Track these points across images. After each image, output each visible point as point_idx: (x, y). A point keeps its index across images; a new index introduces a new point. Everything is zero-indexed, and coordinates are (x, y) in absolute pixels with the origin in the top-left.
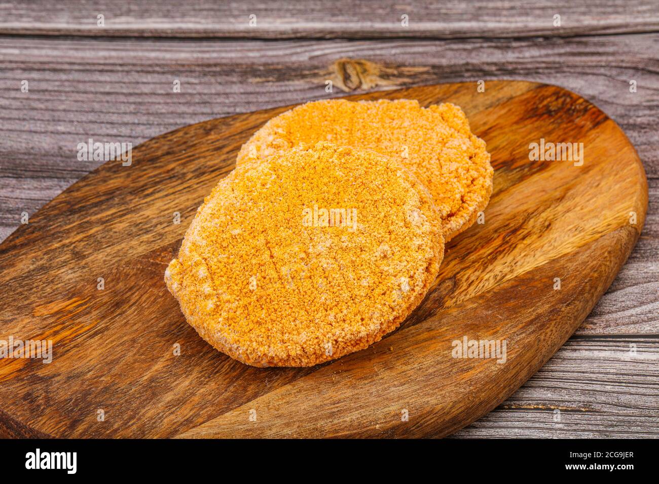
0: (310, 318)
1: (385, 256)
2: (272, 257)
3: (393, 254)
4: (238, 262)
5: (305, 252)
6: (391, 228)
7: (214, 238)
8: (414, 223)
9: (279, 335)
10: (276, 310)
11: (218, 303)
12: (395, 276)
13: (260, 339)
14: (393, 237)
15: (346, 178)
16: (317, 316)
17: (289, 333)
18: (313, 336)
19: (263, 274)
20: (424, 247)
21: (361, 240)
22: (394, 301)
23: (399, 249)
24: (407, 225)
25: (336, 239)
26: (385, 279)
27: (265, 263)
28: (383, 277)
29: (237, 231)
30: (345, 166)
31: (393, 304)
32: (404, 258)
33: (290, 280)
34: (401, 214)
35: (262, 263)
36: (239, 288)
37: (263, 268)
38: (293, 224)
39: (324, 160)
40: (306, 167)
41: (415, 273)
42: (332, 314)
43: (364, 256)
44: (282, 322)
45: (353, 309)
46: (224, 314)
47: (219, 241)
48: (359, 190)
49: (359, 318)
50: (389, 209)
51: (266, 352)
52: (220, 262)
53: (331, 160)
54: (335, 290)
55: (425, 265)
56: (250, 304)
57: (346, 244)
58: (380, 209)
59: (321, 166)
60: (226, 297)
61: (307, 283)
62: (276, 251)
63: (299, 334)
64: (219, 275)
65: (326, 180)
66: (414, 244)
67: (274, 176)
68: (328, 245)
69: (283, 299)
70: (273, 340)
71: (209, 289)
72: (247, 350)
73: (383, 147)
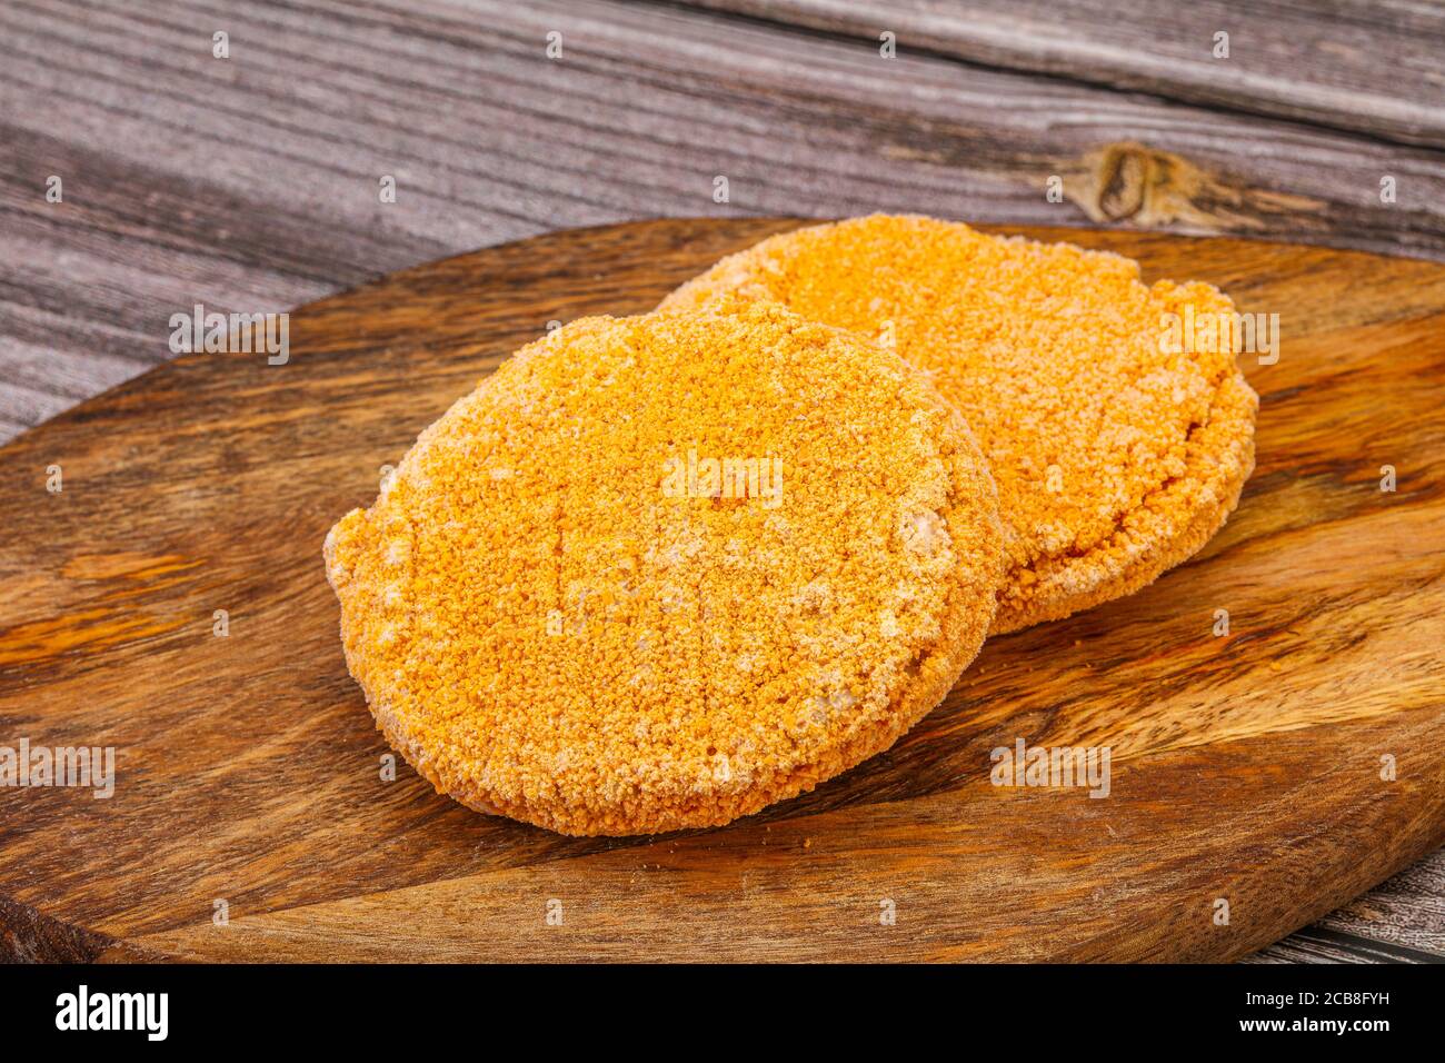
0: (595, 718)
1: (815, 610)
2: (558, 550)
3: (835, 609)
4: (481, 545)
5: (637, 556)
6: (851, 544)
7: (449, 479)
8: (910, 545)
9: (513, 743)
10: (524, 681)
11: (407, 634)
12: (823, 664)
13: (468, 741)
14: (848, 566)
15: (790, 400)
16: (609, 718)
17: (537, 743)
18: (587, 762)
19: (525, 588)
20: (916, 609)
21: (770, 557)
22: (801, 725)
23: (854, 599)
24: (892, 547)
25: (716, 542)
26: (796, 664)
27: (537, 564)
28: (793, 659)
29: (501, 474)
30: (796, 371)
31: (795, 731)
32: (858, 624)
33: (581, 616)
34: (886, 516)
35: (532, 561)
36: (463, 609)
37: (530, 573)
38: (630, 485)
39: (753, 347)
40: (706, 354)
41: (873, 668)
42: (646, 719)
43: (767, 598)
44: (529, 712)
45: (698, 720)
46: (412, 664)
47: (458, 487)
48: (808, 437)
49: (704, 744)
50: (862, 496)
51: (474, 775)
52: (445, 538)
53: (767, 350)
54: (671, 665)
55: (906, 655)
56: (474, 651)
57: (732, 560)
58: (842, 492)
59: (741, 359)
60: (426, 622)
61: (615, 633)
62: (572, 542)
63: (557, 749)
64: (430, 567)
65: (739, 395)
66: (895, 598)
67: (631, 361)
68: (691, 553)
69: (548, 657)
70: (496, 752)
71: (395, 595)
72: (436, 760)
73: (988, 355)
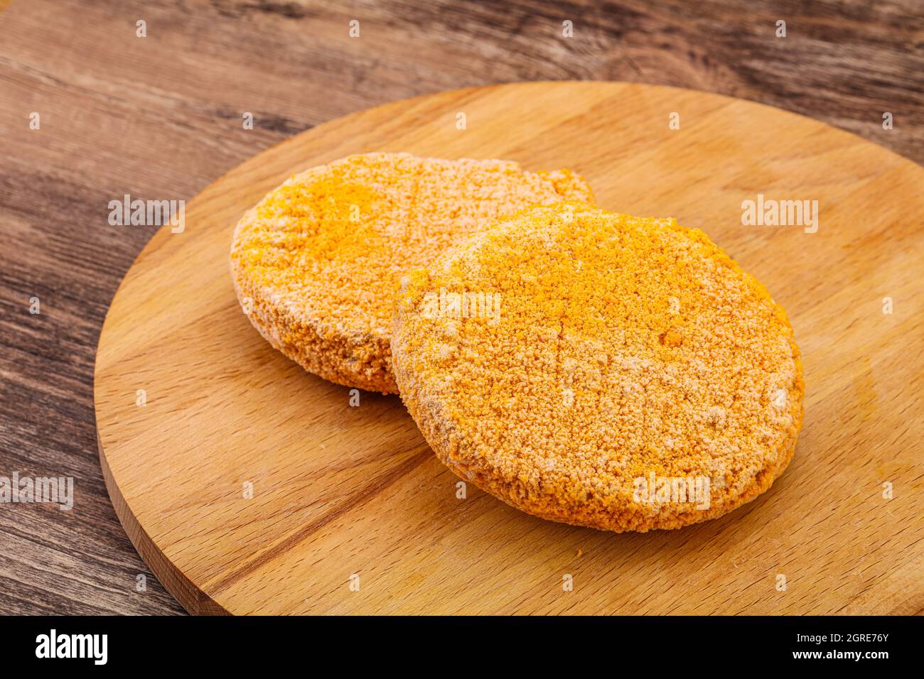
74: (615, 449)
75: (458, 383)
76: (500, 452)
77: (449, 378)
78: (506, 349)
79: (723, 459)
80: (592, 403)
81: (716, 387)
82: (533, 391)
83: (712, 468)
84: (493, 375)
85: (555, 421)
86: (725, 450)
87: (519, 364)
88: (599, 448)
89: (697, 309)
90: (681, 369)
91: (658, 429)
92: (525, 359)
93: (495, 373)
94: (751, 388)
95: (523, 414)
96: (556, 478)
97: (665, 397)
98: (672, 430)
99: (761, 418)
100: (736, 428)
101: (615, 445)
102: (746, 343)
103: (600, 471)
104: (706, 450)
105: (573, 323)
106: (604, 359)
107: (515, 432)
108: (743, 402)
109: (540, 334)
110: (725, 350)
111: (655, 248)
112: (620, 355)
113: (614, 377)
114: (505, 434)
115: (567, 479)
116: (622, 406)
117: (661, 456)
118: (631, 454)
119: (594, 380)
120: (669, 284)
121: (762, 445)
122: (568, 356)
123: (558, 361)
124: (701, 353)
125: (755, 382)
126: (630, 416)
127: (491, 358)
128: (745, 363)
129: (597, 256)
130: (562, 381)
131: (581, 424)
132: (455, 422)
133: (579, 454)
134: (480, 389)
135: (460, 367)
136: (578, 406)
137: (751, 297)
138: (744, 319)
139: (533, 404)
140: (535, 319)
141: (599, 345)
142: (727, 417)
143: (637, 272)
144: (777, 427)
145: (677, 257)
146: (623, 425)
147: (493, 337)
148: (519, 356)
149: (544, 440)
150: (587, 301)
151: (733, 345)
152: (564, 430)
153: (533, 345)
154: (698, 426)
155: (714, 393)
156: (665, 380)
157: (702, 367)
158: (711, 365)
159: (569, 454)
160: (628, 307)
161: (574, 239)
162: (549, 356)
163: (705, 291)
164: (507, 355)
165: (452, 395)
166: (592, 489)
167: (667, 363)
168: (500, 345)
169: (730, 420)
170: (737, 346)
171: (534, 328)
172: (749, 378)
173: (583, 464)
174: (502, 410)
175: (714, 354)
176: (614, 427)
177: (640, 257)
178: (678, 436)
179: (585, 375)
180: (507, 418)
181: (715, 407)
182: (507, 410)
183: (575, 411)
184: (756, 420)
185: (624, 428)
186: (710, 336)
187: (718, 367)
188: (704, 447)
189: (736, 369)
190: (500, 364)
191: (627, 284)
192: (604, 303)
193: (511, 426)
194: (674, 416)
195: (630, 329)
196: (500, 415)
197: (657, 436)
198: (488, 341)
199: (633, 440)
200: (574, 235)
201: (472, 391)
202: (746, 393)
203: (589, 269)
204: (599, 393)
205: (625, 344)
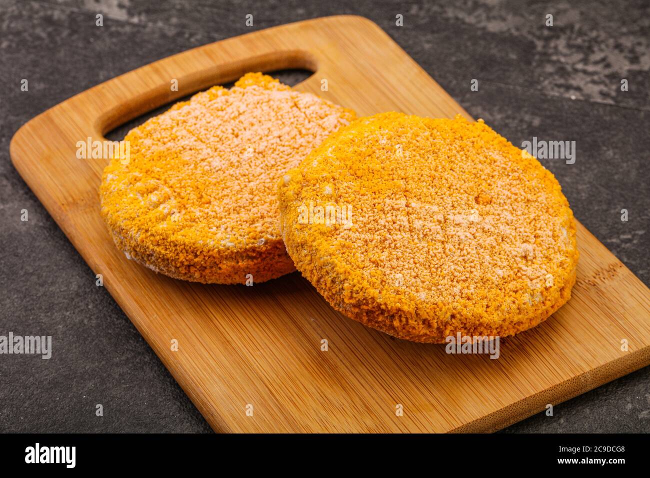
74: (464, 281)
75: (343, 246)
76: (384, 292)
77: (335, 242)
78: (372, 218)
79: (538, 280)
80: (440, 250)
81: (522, 230)
82: (398, 245)
83: (532, 288)
84: (367, 238)
85: (418, 265)
86: (539, 274)
87: (383, 228)
88: (452, 281)
89: (496, 177)
90: (495, 220)
91: (490, 263)
92: (387, 224)
93: (368, 236)
94: (545, 229)
95: (394, 263)
96: (428, 306)
97: (490, 240)
98: (499, 263)
99: (556, 249)
100: (541, 258)
101: (463, 278)
102: (534, 198)
103: (457, 298)
104: (525, 275)
105: (413, 195)
106: (440, 218)
107: (391, 276)
108: (542, 239)
109: (393, 205)
110: (522, 203)
111: (457, 137)
112: (451, 214)
113: (451, 230)
114: (385, 279)
115: (435, 306)
116: (462, 250)
117: (496, 283)
118: (476, 283)
119: (438, 233)
120: (473, 161)
121: (561, 268)
122: (416, 218)
123: (409, 223)
124: (506, 207)
125: (546, 224)
126: (469, 256)
127: (362, 225)
128: (537, 211)
129: (417, 147)
130: (416, 237)
131: (436, 266)
132: (347, 274)
133: (440, 287)
134: (359, 249)
135: (342, 234)
136: (431, 253)
137: (529, 166)
138: (528, 181)
139: (400, 255)
140: (386, 195)
141: (435, 208)
142: (534, 250)
143: (449, 155)
144: (567, 254)
145: (473, 142)
146: (465, 263)
147: (360, 211)
148: (382, 222)
149: (413, 280)
150: (420, 179)
151: (526, 200)
152: (425, 271)
153: (390, 213)
154: (516, 258)
155: (521, 234)
156: (486, 229)
157: (509, 217)
158: (515, 215)
159: (433, 288)
160: (449, 180)
161: (399, 136)
162: (403, 220)
163: (498, 163)
164: (373, 222)
165: (341, 255)
166: (454, 311)
167: (485, 217)
168: (367, 216)
169: (536, 252)
170: (528, 200)
171: (387, 201)
172: (542, 222)
173: (444, 294)
174: (379, 262)
175: (515, 207)
176: (460, 265)
177: (448, 145)
178: (504, 267)
179: (430, 231)
180: (383, 268)
181: (525, 244)
182: (382, 261)
183: (430, 257)
184: (553, 251)
185: (467, 265)
186: (509, 194)
187: (520, 216)
188: (523, 273)
189: (532, 216)
190: (369, 229)
191: (444, 163)
192: (431, 179)
193: (388, 272)
194: (498, 254)
195: (454, 195)
196: (377, 265)
197: (490, 269)
198: (357, 214)
199: (475, 273)
200: (399, 134)
201: (354, 250)
202: (542, 232)
203: (415, 156)
204: (443, 242)
205: (453, 206)
